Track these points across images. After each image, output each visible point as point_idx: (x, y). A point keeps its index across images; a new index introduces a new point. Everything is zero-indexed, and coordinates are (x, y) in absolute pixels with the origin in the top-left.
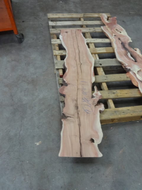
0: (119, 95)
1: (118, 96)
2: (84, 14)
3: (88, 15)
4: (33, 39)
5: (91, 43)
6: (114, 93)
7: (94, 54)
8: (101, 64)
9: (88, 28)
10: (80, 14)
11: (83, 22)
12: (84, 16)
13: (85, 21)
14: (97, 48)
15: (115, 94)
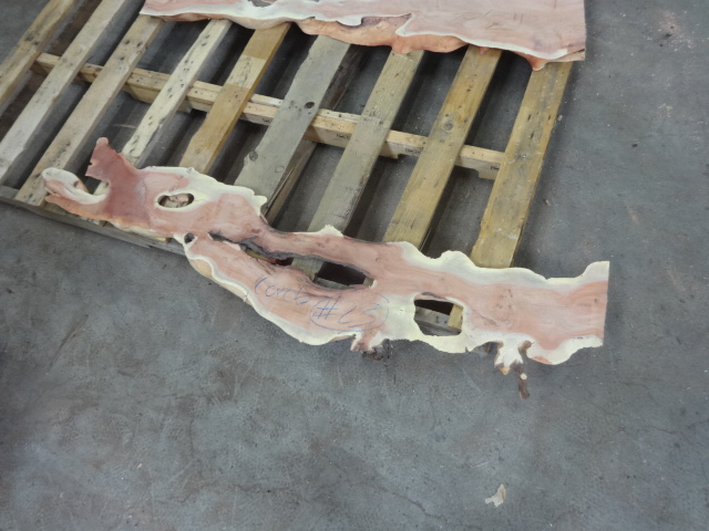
0: (462, 113)
1: (466, 121)
2: (28, 39)
3: (40, 27)
4: (10, 292)
5: (190, 87)
6: (450, 126)
7: (249, 104)
8: (310, 105)
9: (112, 61)
10: (19, 51)
11: (65, 61)
12: (36, 44)
13: (67, 54)
14: (229, 81)
15: (455, 123)
